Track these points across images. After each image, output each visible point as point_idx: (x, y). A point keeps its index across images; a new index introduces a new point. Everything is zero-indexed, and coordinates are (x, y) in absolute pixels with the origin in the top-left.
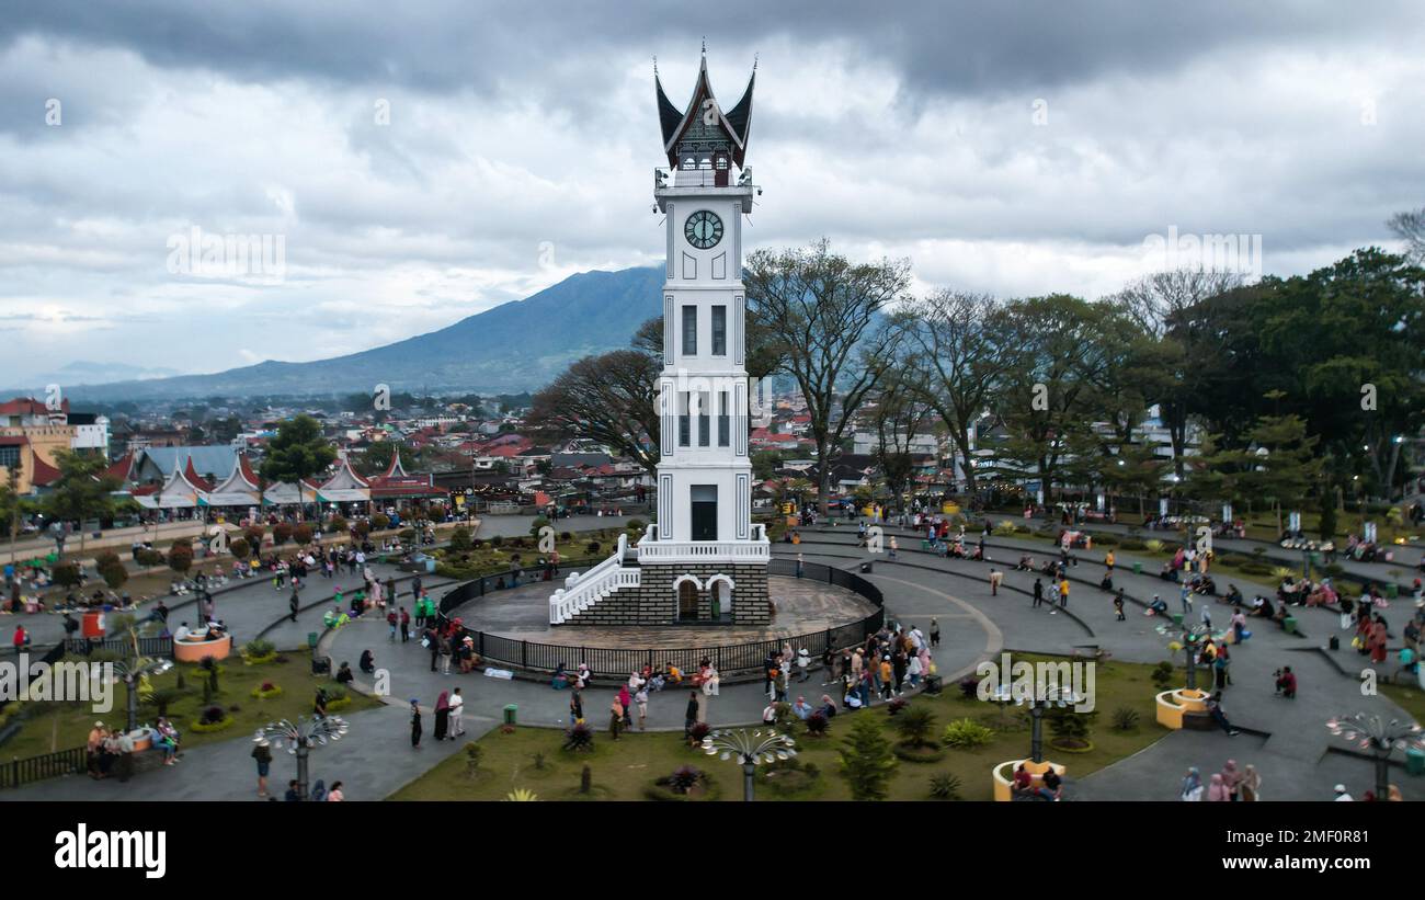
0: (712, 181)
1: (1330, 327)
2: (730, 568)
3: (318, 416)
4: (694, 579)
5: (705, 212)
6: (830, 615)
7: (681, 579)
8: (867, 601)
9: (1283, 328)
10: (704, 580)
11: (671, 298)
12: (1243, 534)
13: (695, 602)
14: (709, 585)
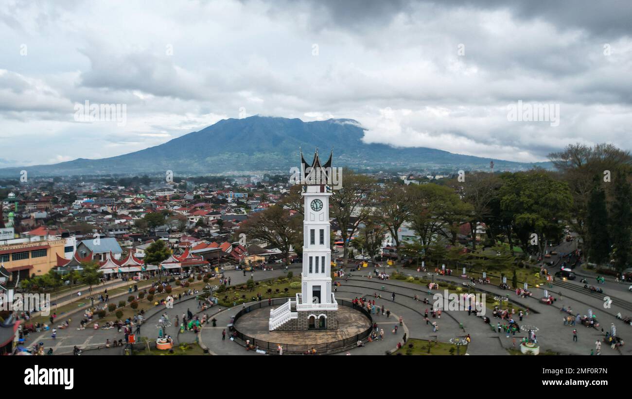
0: (319, 191)
1: (522, 203)
2: (325, 312)
3: (109, 189)
4: (314, 315)
5: (317, 200)
6: (356, 324)
7: (310, 316)
8: (366, 317)
9: (508, 201)
10: (317, 316)
11: (306, 227)
12: (489, 282)
13: (314, 321)
14: (319, 317)
